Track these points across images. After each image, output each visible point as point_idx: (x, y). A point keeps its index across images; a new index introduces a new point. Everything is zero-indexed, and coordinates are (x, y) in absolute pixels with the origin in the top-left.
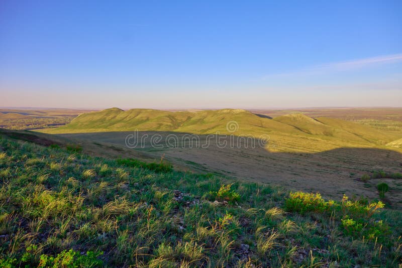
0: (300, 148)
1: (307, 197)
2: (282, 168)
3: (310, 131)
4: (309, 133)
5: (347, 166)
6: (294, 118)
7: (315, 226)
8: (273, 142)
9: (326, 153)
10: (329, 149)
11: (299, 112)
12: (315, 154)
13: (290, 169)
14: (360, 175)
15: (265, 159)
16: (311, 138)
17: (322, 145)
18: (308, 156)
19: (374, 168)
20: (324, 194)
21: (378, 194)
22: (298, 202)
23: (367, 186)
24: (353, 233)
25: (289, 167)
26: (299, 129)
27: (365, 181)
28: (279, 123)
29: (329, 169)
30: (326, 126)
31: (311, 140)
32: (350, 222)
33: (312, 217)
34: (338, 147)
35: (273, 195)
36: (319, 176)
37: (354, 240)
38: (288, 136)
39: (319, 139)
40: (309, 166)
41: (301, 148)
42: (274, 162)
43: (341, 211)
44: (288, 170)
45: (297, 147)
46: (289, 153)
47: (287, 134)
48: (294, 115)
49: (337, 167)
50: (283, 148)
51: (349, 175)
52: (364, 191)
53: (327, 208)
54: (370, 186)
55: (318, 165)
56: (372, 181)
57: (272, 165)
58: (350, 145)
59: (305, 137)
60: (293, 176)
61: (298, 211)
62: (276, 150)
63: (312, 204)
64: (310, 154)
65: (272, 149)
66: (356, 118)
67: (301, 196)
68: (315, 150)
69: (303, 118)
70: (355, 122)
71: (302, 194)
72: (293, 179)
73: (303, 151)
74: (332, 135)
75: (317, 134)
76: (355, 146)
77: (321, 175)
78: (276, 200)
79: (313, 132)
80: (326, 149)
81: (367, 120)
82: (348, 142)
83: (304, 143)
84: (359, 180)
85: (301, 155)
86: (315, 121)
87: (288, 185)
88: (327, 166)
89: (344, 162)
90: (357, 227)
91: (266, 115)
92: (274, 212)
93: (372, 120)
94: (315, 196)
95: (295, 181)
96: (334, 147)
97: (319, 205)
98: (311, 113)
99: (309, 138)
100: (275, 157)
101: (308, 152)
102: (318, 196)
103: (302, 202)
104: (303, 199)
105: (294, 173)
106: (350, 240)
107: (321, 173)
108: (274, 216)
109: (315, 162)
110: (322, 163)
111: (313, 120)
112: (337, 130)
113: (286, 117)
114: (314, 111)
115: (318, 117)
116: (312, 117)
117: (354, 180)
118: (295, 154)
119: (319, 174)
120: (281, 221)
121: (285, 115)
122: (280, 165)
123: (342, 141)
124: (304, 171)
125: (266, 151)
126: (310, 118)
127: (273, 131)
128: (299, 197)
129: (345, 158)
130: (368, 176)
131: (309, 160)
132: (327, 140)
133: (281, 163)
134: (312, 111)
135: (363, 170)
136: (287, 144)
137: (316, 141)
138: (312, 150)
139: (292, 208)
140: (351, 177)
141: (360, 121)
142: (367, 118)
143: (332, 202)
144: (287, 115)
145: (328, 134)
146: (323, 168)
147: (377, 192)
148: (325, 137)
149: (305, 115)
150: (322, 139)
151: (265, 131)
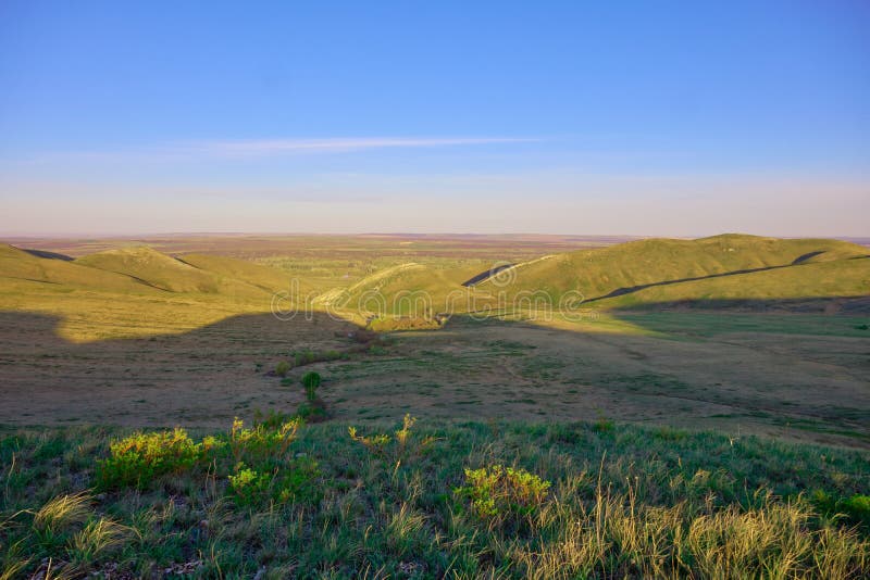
0: (149, 324)
1: (153, 443)
2: (110, 375)
3: (169, 283)
4: (169, 290)
5: (248, 350)
6: (131, 259)
7: (171, 510)
8: (79, 318)
9: (207, 329)
10: (213, 320)
11: (143, 244)
12: (184, 334)
13: (128, 375)
14: (274, 364)
15: (61, 362)
16: (171, 300)
17: (198, 313)
18: (168, 340)
19: (294, 347)
20: (210, 415)
21: (305, 394)
22: (132, 462)
23: (287, 383)
24: (253, 499)
25: (127, 371)
26: (142, 281)
27: (282, 375)
28: (94, 270)
29: (215, 363)
30: (201, 271)
31: (174, 304)
32: (247, 475)
33: (167, 487)
34: (230, 314)
35: (68, 456)
36: (197, 380)
37: (254, 512)
38: (118, 300)
39: (190, 302)
40: (173, 362)
41: (152, 324)
42: (88, 365)
43: (229, 456)
44: (125, 379)
45: (142, 324)
46: (125, 340)
47: (115, 296)
48: (129, 251)
49: (231, 354)
50: (107, 330)
51: (254, 367)
52: (283, 393)
53: (201, 456)
54: (292, 383)
55: (194, 357)
56: (293, 372)
57: (83, 374)
58: (251, 309)
59: (160, 299)
60: (139, 389)
61: (132, 483)
62: (91, 337)
63: (166, 457)
64: (173, 336)
65: (77, 334)
66: (259, 255)
67: (139, 445)
68: (184, 327)
69: (151, 257)
70: (257, 262)
71: (140, 440)
72: (141, 398)
73: (157, 331)
74: (215, 291)
75: (185, 292)
76: (261, 309)
77: (199, 377)
78: (75, 468)
79: (176, 287)
80: (208, 322)
81: (279, 259)
82: (247, 302)
83: (159, 312)
84: (272, 374)
85: (153, 340)
86: (180, 264)
87: (127, 413)
88: (211, 356)
89: (244, 343)
90: (259, 484)
91: (56, 251)
92: (62, 508)
93: (287, 258)
94: (172, 437)
95: (143, 401)
96: (221, 316)
97: (184, 455)
98: (169, 245)
99: (169, 301)
100: (86, 353)
101: (168, 331)
102: (180, 435)
103: (140, 458)
104: (143, 452)
105: (140, 382)
106: (247, 517)
107: (199, 373)
108: (59, 521)
109: (184, 350)
110: (200, 351)
111: (174, 261)
112: (224, 279)
113: (110, 255)
114: (176, 242)
115: (185, 254)
116: (171, 256)
117: (264, 375)
118: (139, 340)
119: (195, 376)
120: (81, 526)
121: (107, 252)
122: (103, 370)
123: (238, 302)
124: (164, 376)
125: (61, 340)
126: (168, 258)
127: (78, 291)
128: (133, 448)
129: (244, 335)
130: (287, 364)
131: (172, 349)
132: (206, 301)
133: (105, 365)
134: (170, 242)
135: (278, 355)
136: (118, 318)
137: (184, 306)
138: (178, 327)
139: (116, 480)
140: (257, 371)
141: (267, 260)
142: (279, 253)
143: (210, 441)
144: (114, 252)
145: (208, 289)
146: (204, 362)
147: (303, 391)
148: (204, 296)
149: (156, 249)
150: (196, 300)
151: (56, 291)
